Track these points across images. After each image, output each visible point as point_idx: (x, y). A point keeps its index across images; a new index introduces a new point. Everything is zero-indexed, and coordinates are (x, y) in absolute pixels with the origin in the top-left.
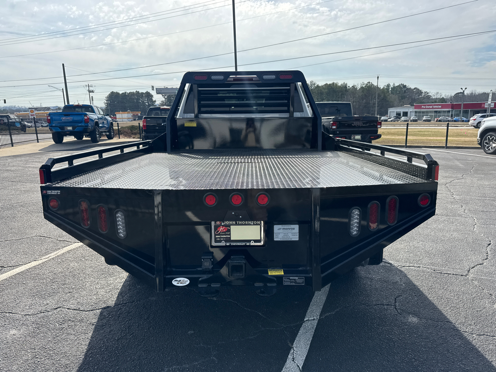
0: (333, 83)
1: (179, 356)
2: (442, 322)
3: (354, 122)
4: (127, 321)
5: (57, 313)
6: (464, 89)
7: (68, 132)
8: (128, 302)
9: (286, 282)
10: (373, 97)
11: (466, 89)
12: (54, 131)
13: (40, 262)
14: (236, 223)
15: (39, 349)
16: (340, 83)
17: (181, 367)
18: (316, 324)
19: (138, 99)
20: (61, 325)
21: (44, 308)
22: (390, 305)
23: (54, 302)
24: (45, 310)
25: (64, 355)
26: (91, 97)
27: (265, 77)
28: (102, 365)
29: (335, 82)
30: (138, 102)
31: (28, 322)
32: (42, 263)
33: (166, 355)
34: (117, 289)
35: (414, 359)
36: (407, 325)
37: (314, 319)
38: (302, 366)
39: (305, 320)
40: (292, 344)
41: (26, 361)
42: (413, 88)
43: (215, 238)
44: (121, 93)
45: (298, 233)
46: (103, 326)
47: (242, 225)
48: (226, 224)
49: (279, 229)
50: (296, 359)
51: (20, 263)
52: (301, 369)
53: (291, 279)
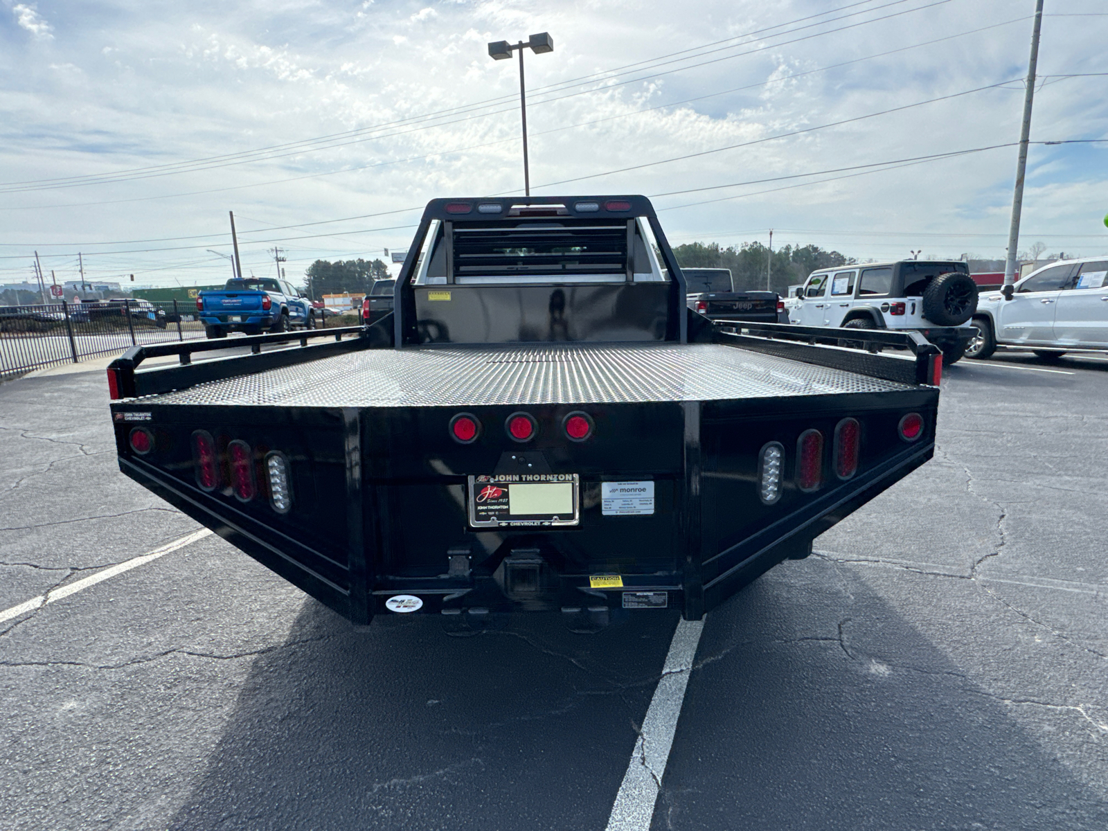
0: (695, 244)
1: (406, 756)
2: (938, 673)
3: (737, 303)
4: (304, 678)
5: (166, 662)
6: (916, 253)
7: (233, 326)
8: (312, 639)
9: (629, 604)
10: (763, 268)
11: (919, 252)
12: (209, 323)
13: (150, 558)
14: (521, 479)
15: (115, 743)
16: (706, 243)
17: (409, 781)
18: (686, 681)
19: (361, 273)
20: (169, 688)
21: (140, 654)
22: (830, 639)
23: (163, 639)
24: (144, 658)
25: (166, 756)
26: (280, 269)
27: (579, 207)
28: (241, 779)
29: (699, 241)
30: (361, 277)
31: (104, 682)
32: (154, 561)
33: (379, 753)
34: (294, 611)
35: (894, 756)
36: (868, 681)
37: (682, 671)
38: (661, 776)
39: (664, 672)
40: (640, 727)
41: (84, 770)
42: (830, 252)
43: (477, 512)
44: (332, 263)
45: (653, 500)
46: (255, 689)
47: (533, 482)
48: (499, 481)
49: (613, 491)
50: (648, 760)
51: (111, 562)
52: (660, 783)
53: (639, 597)
